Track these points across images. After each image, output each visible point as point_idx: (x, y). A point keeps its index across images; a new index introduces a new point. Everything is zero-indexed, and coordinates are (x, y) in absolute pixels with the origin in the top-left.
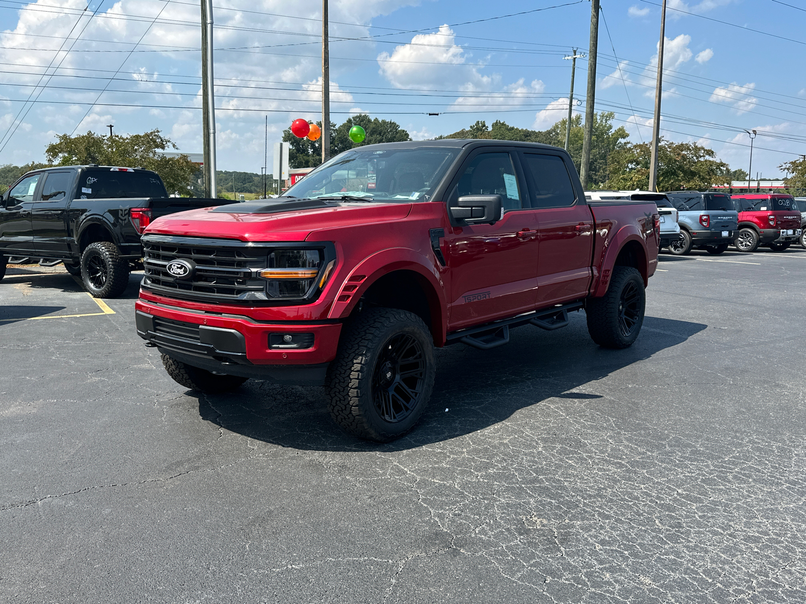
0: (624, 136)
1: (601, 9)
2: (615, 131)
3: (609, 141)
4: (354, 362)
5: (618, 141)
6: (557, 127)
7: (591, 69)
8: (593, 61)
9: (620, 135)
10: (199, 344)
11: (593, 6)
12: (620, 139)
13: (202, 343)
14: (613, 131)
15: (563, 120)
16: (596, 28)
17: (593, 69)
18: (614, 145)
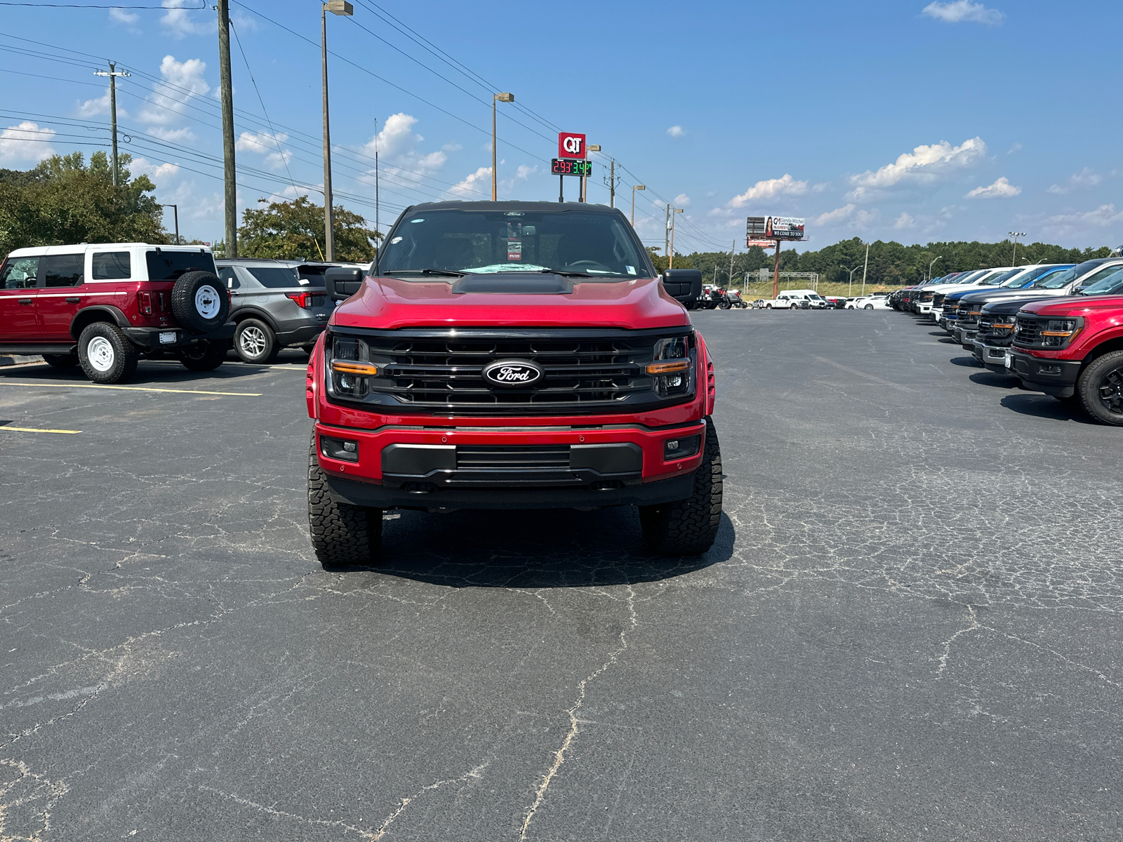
0: (150, 188)
1: (232, 23)
2: (136, 179)
3: (128, 194)
4: (713, 463)
5: (142, 194)
6: (45, 167)
7: (226, 101)
8: (228, 91)
9: (143, 185)
10: (569, 471)
11: (221, 18)
12: (144, 191)
13: (571, 469)
14: (132, 179)
15: (54, 158)
16: (228, 48)
17: (228, 101)
18: (137, 199)
